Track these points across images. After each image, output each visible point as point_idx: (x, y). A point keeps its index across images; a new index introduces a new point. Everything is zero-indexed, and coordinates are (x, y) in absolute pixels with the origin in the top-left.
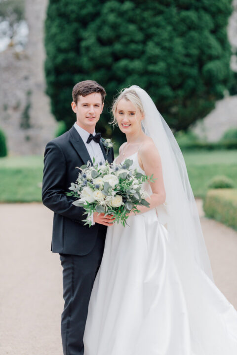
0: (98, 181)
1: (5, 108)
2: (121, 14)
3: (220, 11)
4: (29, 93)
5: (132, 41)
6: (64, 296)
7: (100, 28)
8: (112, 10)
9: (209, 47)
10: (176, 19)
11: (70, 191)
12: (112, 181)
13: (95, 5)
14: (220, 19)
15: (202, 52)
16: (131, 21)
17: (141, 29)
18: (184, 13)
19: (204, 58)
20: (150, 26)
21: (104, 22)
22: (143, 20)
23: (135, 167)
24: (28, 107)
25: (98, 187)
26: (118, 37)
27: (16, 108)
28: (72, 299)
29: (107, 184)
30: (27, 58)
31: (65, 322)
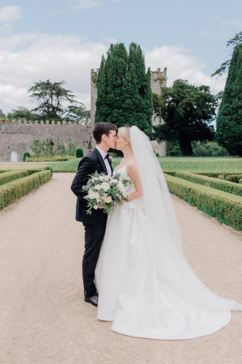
0: (97, 187)
1: (84, 142)
2: (118, 113)
3: (149, 113)
4: (91, 138)
5: (122, 122)
6: (85, 246)
7: (112, 118)
8: (116, 112)
9: (146, 125)
10: (135, 115)
11: (82, 189)
12: (106, 187)
13: (110, 111)
14: (149, 116)
15: (143, 126)
16: (122, 116)
17: (125, 118)
18: (138, 114)
19: (144, 128)
20: (127, 117)
21: (113, 116)
22: (125, 115)
23: (124, 176)
24: (90, 142)
25: (97, 191)
26: (118, 121)
27: (87, 142)
28: (90, 249)
29: (102, 190)
30: (90, 127)
31: (85, 261)
